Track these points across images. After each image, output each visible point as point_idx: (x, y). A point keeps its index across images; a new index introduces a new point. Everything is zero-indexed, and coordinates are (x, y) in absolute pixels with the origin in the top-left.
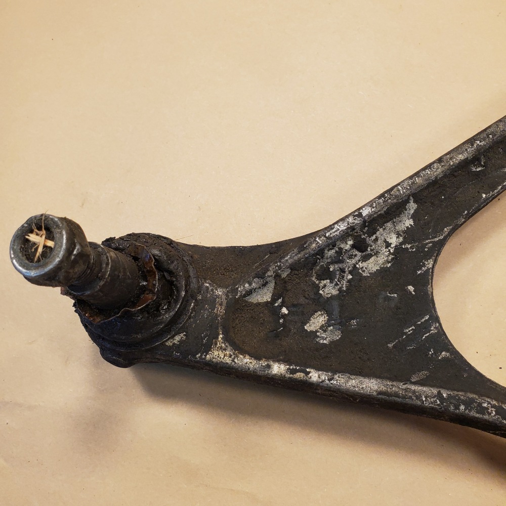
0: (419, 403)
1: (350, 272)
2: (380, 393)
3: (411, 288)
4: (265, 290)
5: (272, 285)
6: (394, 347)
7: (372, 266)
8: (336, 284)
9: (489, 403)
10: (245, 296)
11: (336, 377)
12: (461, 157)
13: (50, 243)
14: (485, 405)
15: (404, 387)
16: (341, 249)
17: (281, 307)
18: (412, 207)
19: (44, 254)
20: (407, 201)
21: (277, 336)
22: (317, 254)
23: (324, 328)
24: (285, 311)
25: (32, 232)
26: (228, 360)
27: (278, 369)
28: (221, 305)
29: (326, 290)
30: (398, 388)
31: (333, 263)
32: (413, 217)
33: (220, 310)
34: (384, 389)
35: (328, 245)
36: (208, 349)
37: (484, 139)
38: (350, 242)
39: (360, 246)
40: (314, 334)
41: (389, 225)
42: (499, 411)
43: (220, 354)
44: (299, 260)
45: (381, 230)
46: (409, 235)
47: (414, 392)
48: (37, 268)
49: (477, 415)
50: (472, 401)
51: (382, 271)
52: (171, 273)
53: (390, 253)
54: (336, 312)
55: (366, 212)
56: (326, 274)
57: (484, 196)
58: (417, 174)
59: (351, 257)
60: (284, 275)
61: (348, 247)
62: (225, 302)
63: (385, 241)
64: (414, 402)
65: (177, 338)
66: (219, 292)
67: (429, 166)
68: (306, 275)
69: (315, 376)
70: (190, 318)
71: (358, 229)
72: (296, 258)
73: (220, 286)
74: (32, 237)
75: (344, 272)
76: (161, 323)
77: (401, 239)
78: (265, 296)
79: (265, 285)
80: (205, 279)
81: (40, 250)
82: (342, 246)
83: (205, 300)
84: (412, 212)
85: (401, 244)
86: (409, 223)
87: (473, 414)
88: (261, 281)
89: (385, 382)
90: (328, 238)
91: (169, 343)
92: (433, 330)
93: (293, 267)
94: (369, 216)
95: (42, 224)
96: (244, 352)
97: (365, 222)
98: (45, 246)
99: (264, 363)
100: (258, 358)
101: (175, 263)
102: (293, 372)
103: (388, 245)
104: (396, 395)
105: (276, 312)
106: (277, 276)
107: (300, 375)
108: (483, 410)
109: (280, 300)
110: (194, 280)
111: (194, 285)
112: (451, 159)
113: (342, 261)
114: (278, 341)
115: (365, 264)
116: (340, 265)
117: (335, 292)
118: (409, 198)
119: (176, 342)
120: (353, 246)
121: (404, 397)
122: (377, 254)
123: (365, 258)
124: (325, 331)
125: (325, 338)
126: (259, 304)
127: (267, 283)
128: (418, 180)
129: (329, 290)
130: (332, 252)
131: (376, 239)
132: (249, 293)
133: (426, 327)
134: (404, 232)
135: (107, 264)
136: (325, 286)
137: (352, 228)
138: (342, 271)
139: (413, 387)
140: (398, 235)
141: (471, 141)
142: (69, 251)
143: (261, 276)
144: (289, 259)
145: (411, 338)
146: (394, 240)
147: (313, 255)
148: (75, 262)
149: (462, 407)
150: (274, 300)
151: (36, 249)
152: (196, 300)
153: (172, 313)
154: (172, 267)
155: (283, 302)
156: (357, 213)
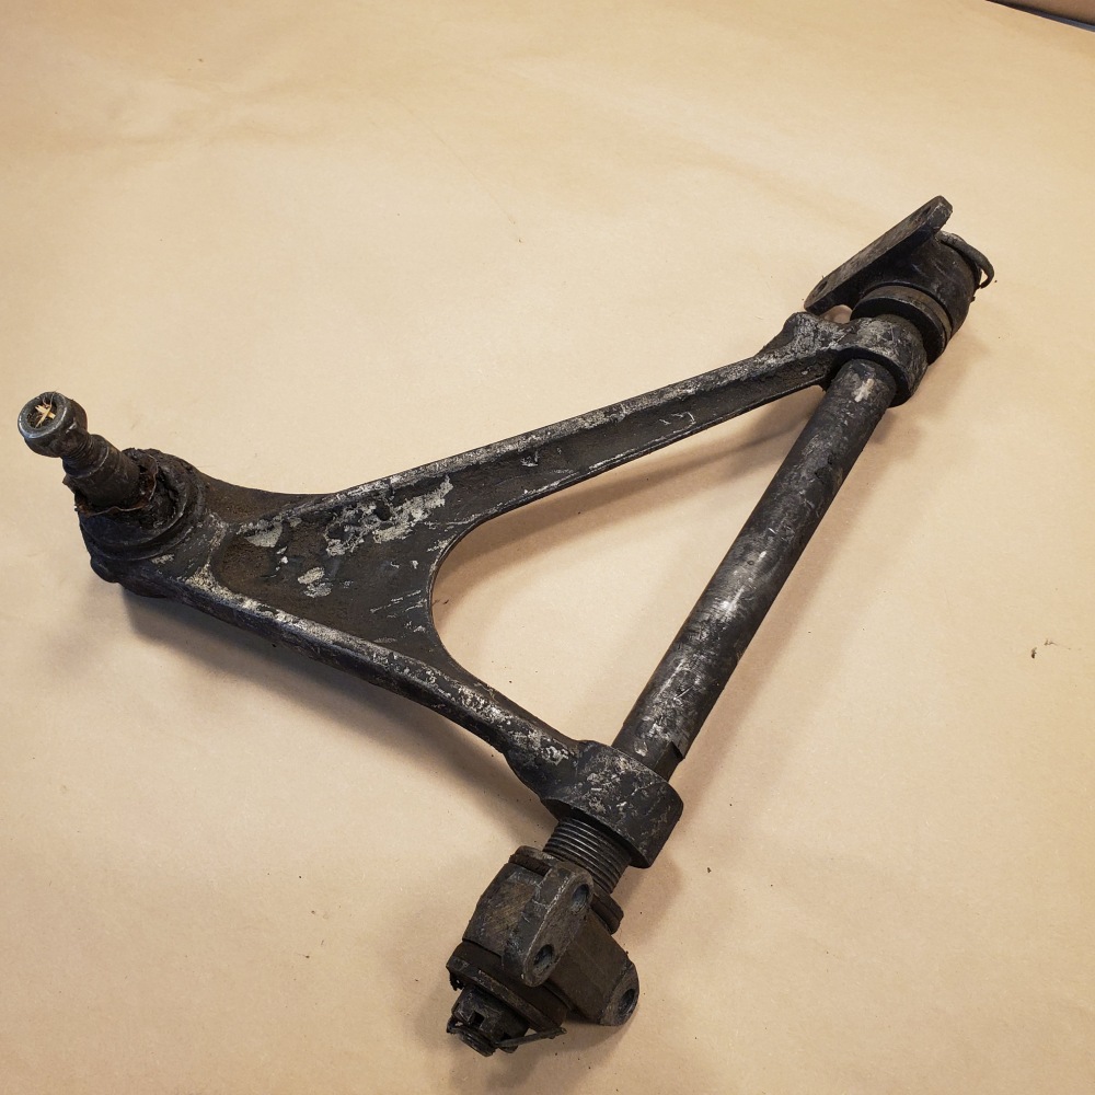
0: (369, 659)
1: (364, 537)
2: (335, 643)
3: (415, 563)
4: (271, 534)
5: (278, 532)
6: (376, 613)
7: (388, 535)
8: (346, 546)
9: (433, 672)
10: (246, 535)
11: (301, 621)
12: (511, 448)
13: (52, 416)
14: (429, 673)
15: (361, 642)
16: (361, 512)
17: (282, 556)
18: (447, 486)
19: (45, 423)
20: (442, 480)
21: (267, 581)
22: (333, 510)
23: (316, 584)
24: (285, 560)
25: (42, 404)
26: (205, 588)
27: (249, 604)
28: (218, 537)
29: (333, 549)
30: (356, 642)
31: (349, 524)
32: (446, 497)
33: (216, 542)
34: (341, 639)
35: (347, 504)
36: (191, 574)
37: (541, 435)
38: (373, 507)
39: (383, 513)
40: (305, 586)
41: (418, 499)
42: (439, 681)
43: (201, 582)
44: (312, 511)
45: (409, 502)
46: (435, 514)
47: (368, 648)
48: (36, 432)
49: (418, 680)
50: (419, 666)
51: (396, 542)
52: (176, 492)
53: (410, 527)
54: (334, 572)
55: (394, 480)
56: (338, 533)
57: (526, 492)
58: (460, 456)
59: (369, 523)
60: (294, 524)
61: (369, 512)
62: (222, 537)
63: (410, 515)
64: (364, 658)
65: (165, 558)
66: (222, 525)
67: (475, 451)
68: (317, 530)
69: (281, 617)
70: (183, 541)
71: (383, 495)
72: (310, 509)
73: (224, 520)
74: (40, 409)
75: (358, 535)
76: (150, 535)
77: (426, 516)
78: (269, 541)
79: (271, 528)
80: (213, 511)
81: (43, 419)
82: (363, 509)
83: (204, 530)
84: (446, 492)
85: (424, 521)
86: (440, 502)
87: (415, 679)
88: (267, 524)
89: (345, 635)
90: (349, 497)
91: (155, 561)
92: (419, 605)
93: (303, 517)
94: (397, 484)
95: (52, 400)
96: (223, 584)
97: (391, 489)
98: (48, 417)
99: (239, 597)
100: (235, 592)
101: (183, 484)
102: (263, 609)
103: (411, 518)
104: (351, 648)
105: (275, 560)
106: (285, 523)
107: (268, 614)
108: (425, 677)
109: (284, 549)
110: (200, 508)
111: (198, 511)
112: (499, 447)
113: (359, 525)
114: (266, 586)
115: (381, 532)
116: (357, 529)
117: (341, 552)
118: (444, 477)
119: (162, 561)
120: (375, 512)
121: (357, 651)
122: (397, 524)
123: (383, 527)
124: (316, 586)
125: (314, 593)
126: (260, 547)
127: (273, 527)
128: (459, 461)
129: (336, 549)
130: (351, 513)
131: (402, 511)
132: (252, 533)
133: (414, 600)
134: (431, 510)
135: (104, 456)
136: (334, 545)
137: (376, 493)
138: (357, 534)
139: (369, 644)
140: (425, 511)
141: (527, 435)
142: (66, 425)
143: (269, 518)
144: (302, 509)
145: (395, 608)
146: (419, 515)
147: (329, 510)
148: (68, 437)
149: (407, 671)
150: (278, 547)
151: (39, 419)
152: (195, 527)
153: (164, 530)
154: (179, 486)
155: (285, 552)
156: (387, 481)
